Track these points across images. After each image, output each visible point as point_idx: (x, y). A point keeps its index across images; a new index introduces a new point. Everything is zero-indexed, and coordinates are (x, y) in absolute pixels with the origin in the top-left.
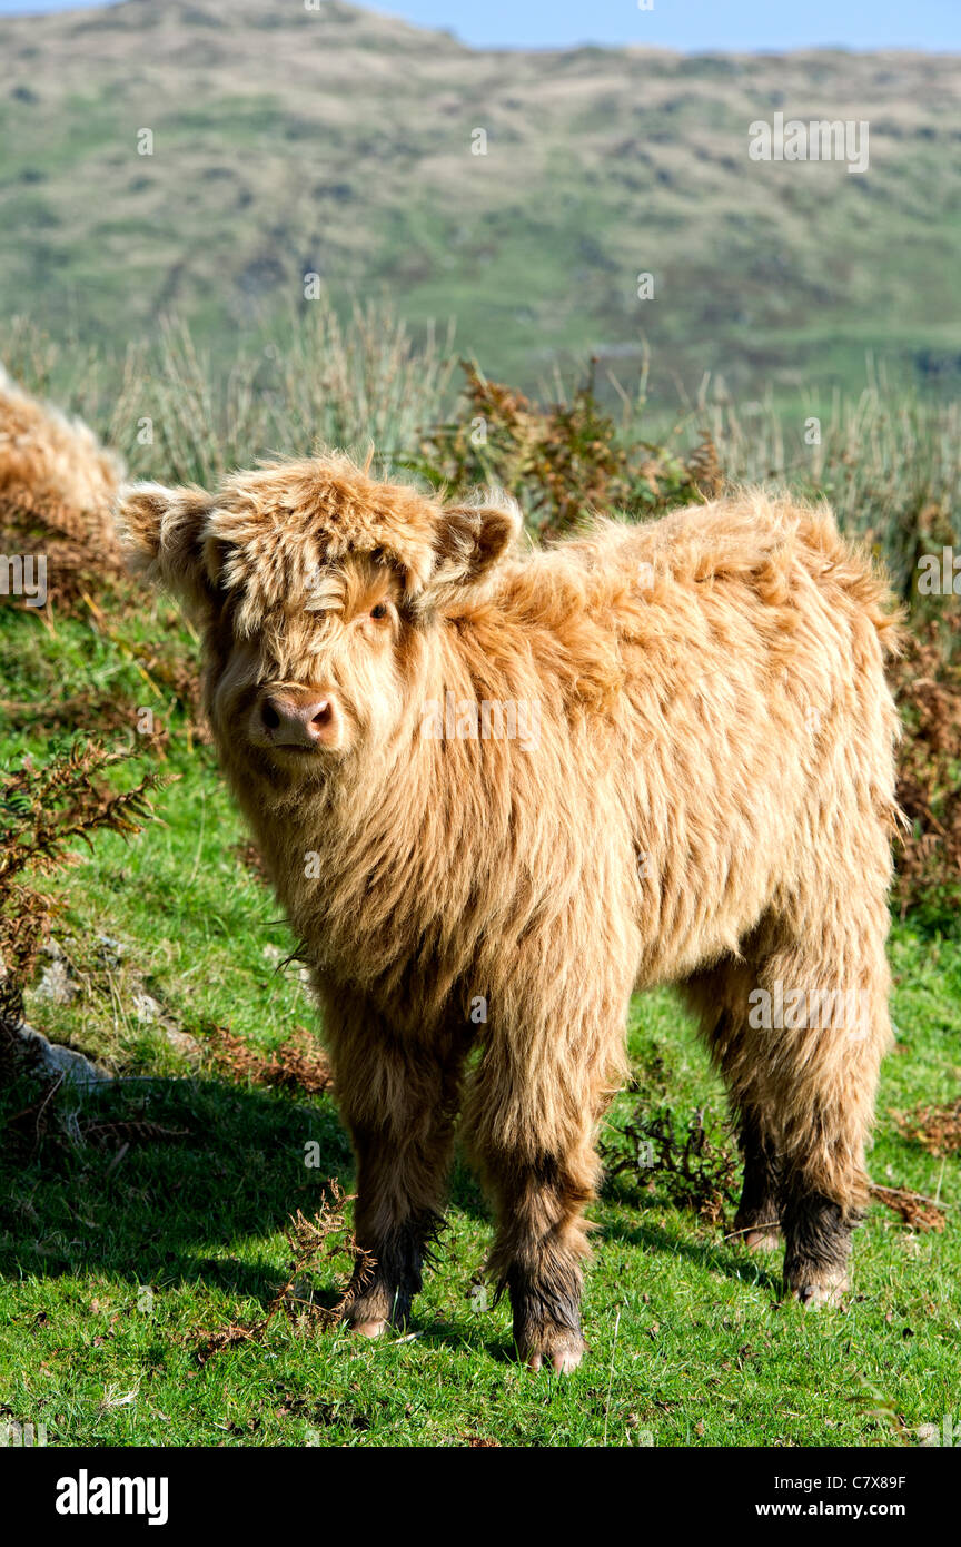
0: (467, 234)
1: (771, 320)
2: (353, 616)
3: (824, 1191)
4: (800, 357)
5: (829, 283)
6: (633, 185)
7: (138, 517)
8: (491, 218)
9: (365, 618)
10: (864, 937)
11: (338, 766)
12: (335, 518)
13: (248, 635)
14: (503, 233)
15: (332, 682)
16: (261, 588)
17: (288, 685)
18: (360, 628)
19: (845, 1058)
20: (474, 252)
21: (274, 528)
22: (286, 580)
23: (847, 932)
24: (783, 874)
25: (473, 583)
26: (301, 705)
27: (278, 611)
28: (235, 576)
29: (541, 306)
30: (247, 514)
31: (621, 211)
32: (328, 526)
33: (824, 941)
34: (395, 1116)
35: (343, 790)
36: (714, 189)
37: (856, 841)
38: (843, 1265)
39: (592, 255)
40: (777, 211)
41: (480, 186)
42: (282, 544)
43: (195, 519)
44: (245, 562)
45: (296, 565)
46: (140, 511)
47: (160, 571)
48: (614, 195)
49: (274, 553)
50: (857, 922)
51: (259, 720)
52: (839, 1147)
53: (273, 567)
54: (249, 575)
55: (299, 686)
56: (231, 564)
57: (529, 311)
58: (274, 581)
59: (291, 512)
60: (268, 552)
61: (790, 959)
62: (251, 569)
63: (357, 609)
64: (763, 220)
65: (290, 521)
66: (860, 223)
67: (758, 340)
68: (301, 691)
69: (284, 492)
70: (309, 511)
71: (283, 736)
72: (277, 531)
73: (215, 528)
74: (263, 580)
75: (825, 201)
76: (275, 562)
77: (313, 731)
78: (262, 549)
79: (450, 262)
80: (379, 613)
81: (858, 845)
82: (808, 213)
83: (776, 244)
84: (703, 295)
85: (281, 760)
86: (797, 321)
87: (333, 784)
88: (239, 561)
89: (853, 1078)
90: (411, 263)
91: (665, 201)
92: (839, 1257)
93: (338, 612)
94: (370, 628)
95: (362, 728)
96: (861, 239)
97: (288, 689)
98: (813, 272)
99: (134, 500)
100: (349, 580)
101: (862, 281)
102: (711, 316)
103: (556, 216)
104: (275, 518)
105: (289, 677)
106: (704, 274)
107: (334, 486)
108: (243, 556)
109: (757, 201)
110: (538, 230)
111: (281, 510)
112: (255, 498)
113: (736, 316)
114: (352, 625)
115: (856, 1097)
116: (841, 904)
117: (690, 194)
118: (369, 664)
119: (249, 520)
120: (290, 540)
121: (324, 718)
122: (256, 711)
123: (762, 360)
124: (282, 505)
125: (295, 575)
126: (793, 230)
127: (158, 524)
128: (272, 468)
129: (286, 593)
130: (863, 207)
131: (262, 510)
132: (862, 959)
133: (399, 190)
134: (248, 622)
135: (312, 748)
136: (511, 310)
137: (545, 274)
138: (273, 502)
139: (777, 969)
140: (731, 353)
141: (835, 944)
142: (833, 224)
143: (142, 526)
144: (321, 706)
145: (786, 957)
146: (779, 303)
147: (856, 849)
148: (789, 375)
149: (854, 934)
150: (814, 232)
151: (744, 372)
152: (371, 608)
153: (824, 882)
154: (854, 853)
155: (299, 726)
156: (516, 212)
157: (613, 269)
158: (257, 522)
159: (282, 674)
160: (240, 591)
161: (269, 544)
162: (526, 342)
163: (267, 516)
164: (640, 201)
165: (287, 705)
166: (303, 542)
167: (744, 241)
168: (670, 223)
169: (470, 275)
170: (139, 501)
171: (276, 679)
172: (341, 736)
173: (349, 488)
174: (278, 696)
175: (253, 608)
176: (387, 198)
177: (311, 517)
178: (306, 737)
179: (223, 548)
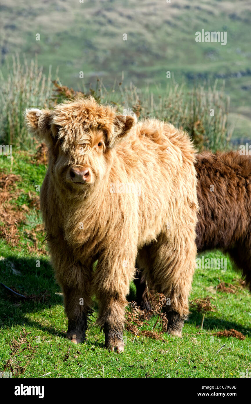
0: (51, 39)
1: (143, 64)
2: (93, 145)
3: (175, 310)
4: (152, 74)
5: (160, 53)
6: (101, 24)
7: (32, 118)
8: (58, 35)
9: (96, 146)
10: (186, 240)
11: (89, 187)
12: (88, 118)
13: (65, 152)
14: (62, 39)
15: (89, 164)
16: (69, 139)
17: (77, 166)
18: (95, 149)
19: (181, 274)
20: (54, 45)
21: (72, 122)
22: (76, 136)
23: (181, 239)
24: (165, 220)
25: (123, 136)
26: (81, 171)
27: (73, 145)
28: (61, 135)
29: (74, 61)
30: (64, 118)
31: (97, 32)
32: (86, 120)
33: (175, 241)
34: (79, 283)
35: (89, 194)
36: (125, 25)
37: (183, 213)
38: (180, 330)
39: (90, 46)
40: (144, 31)
41: (55, 25)
42: (74, 126)
43: (48, 119)
44: (64, 131)
45: (78, 132)
46: (33, 116)
47: (38, 133)
48: (96, 27)
49: (72, 128)
50: (184, 235)
51: (69, 175)
52: (180, 297)
53: (72, 133)
54: (65, 135)
55: (80, 166)
56: (60, 132)
57: (71, 63)
58: (72, 137)
59: (76, 117)
60: (71, 128)
61: (165, 246)
62: (66, 133)
63: (94, 144)
64: (140, 34)
65: (76, 120)
66: (169, 34)
67: (139, 70)
68: (81, 167)
69: (74, 111)
70: (81, 117)
71: (76, 179)
72: (73, 122)
73: (55, 121)
74: (69, 136)
75: (158, 28)
76: (73, 131)
77: (84, 178)
78: (69, 128)
79: (46, 48)
80: (100, 145)
81: (184, 214)
82: (153, 32)
83: (144, 41)
84: (123, 57)
85: (74, 186)
86: (151, 64)
87: (87, 192)
88: (62, 131)
89: (184, 279)
90: (35, 48)
91: (110, 28)
92: (179, 328)
93: (89, 144)
94: (98, 149)
95: (97, 177)
96: (169, 39)
97: (77, 167)
98: (155, 49)
99: (30, 113)
100: (91, 136)
101: (170, 52)
102: (125, 63)
103: (78, 34)
104: (72, 118)
105: (77, 163)
106: (123, 51)
107: (86, 109)
108: (64, 130)
109: (138, 28)
110: (74, 39)
111: (73, 116)
112: (66, 113)
113: (132, 63)
114: (93, 148)
115: (185, 284)
116: (179, 231)
117: (118, 26)
118: (98, 159)
119: (65, 119)
120: (76, 125)
121: (87, 174)
122: (68, 172)
123: (141, 76)
124: (73, 115)
125: (78, 134)
126: (149, 37)
127: (38, 120)
128: (69, 104)
129: (75, 140)
130: (169, 29)
131: (68, 116)
132: (186, 247)
133: (30, 26)
134: (65, 149)
135: (84, 183)
136: (65, 62)
137: (75, 51)
138: (71, 114)
139: (162, 249)
140: (132, 74)
141: (178, 242)
142: (160, 35)
143: (33, 120)
144: (86, 172)
145: (164, 246)
146: (145, 59)
147: (183, 215)
148: (148, 81)
149: (183, 239)
150: (155, 37)
151: (135, 79)
152: (98, 143)
153: (175, 224)
154: (183, 216)
155: (81, 177)
156: (66, 33)
157: (96, 49)
158: (67, 120)
159: (76, 162)
160: (63, 140)
161: (71, 126)
162: (70, 72)
163: (70, 118)
164: (103, 29)
165: (77, 171)
166: (80, 125)
167: (134, 40)
168: (112, 35)
169: (52, 52)
170: (32, 113)
171: (74, 163)
172: (91, 179)
173: (90, 109)
174: (74, 169)
175: (66, 144)
176: (26, 28)
177: (81, 118)
178: (82, 180)
179: (57, 127)
